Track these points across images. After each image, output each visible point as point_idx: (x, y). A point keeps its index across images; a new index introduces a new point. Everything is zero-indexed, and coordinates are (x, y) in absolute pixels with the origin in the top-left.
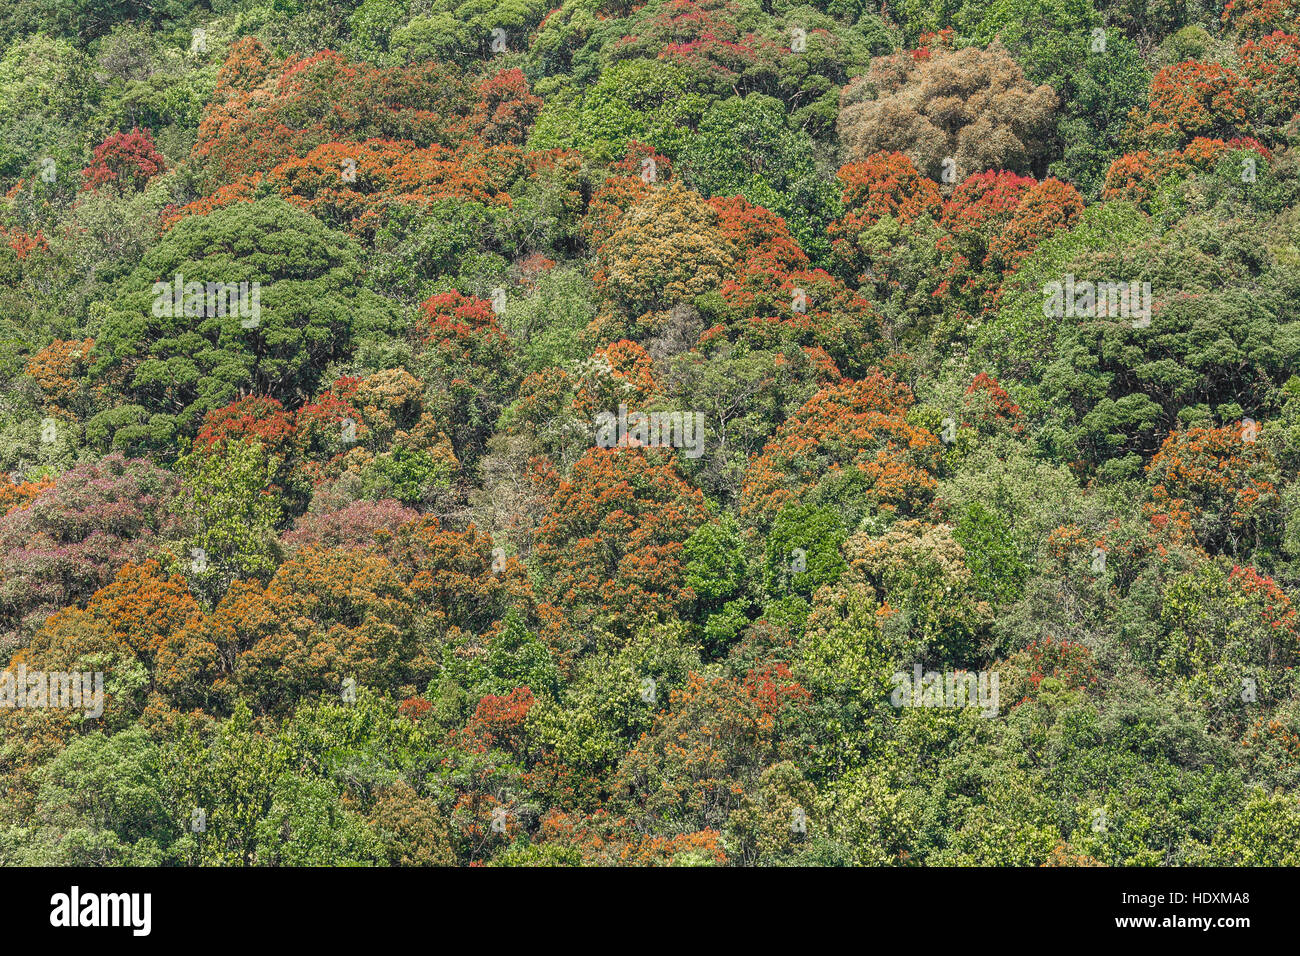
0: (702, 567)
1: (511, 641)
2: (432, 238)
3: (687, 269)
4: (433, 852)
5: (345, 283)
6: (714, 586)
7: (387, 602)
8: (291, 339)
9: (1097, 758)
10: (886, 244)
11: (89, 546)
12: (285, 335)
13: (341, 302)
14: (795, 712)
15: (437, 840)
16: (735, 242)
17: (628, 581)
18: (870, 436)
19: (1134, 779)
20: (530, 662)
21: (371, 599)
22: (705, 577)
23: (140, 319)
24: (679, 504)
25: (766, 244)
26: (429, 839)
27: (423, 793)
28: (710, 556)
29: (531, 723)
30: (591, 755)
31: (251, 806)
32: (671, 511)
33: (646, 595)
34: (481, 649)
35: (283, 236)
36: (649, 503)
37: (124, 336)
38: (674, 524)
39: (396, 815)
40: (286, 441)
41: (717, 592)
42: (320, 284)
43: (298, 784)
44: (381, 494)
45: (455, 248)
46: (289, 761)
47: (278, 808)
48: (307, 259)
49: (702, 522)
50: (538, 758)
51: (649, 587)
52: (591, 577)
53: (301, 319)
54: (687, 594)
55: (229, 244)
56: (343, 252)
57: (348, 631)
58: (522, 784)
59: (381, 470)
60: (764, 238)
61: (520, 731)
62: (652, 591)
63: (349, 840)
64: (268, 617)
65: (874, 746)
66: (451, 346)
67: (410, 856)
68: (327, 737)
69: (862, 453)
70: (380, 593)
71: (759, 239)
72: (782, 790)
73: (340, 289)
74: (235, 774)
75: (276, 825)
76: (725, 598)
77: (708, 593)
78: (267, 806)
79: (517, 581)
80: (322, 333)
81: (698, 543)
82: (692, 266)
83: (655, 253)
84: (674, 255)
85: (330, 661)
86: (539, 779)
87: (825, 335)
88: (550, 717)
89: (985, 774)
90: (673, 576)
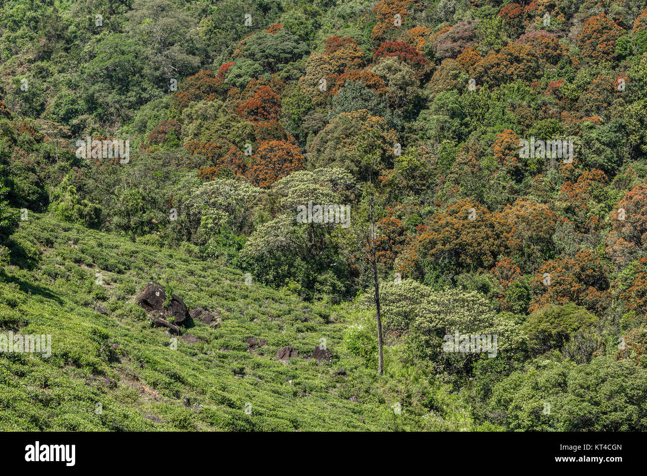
0: (620, 48)
1: (561, 67)
4: (530, 121)
7: (529, 57)
11: (459, 43)
15: (531, 118)
17: (599, 51)
20: (566, 73)
21: (525, 57)
22: (621, 50)
24: (614, 31)
26: (529, 118)
27: (530, 107)
28: (622, 45)
29: (560, 88)
30: (575, 97)
31: (484, 110)
32: (612, 33)
33: (603, 55)
34: (555, 69)
36: (607, 31)
38: (612, 36)
39: (521, 112)
40: (520, 15)
41: (624, 54)
43: (496, 104)
46: (497, 98)
47: (490, 110)
49: (620, 36)
50: (562, 97)
51: (604, 53)
52: (590, 50)
54: (615, 55)
57: (518, 65)
58: (557, 104)
61: (557, 90)
63: (507, 118)
64: (497, 61)
67: (524, 123)
68: (507, 92)
70: (528, 55)
72: (618, 106)
74: (480, 101)
75: (490, 114)
76: (626, 56)
77: (621, 54)
78: (488, 110)
79: (566, 51)
81: (619, 41)
85: (512, 73)
86: (561, 103)
88: (566, 87)
90: (611, 50)
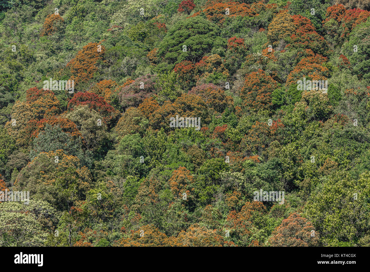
0: (275, 98)
1: (226, 114)
2: (234, 25)
3: (284, 32)
4: (200, 160)
5: (212, 35)
6: (278, 102)
7: (199, 106)
8: (198, 48)
9: (340, 140)
10: (331, 25)
11: (140, 94)
12: (197, 47)
13: (211, 39)
14: (280, 129)
15: (201, 157)
16: (297, 25)
17: (258, 101)
18: (312, 69)
19: (347, 144)
20: (231, 119)
22: (276, 100)
23: (166, 43)
24: (271, 84)
25: (304, 26)
26: (200, 157)
27: (200, 148)
28: (277, 96)
29: (226, 132)
30: (238, 139)
31: (161, 150)
32: (269, 86)
33: (262, 104)
34: (221, 116)
35: (198, 25)
36: (264, 84)
37: (163, 47)
38: (269, 89)
39: (192, 152)
40: (192, 70)
41: (279, 104)
42: (206, 36)
43: (171, 145)
44: (211, 82)
45: (240, 27)
46: (172, 140)
47: (167, 151)
48: (204, 30)
49: (276, 88)
50: (227, 140)
51: (262, 103)
52: (250, 100)
53: (201, 43)
54: (272, 104)
55: (187, 27)
56: (213, 28)
57: (190, 112)
58: (223, 146)
59: (210, 77)
60: (304, 24)
61: (223, 134)
62: (263, 103)
63: (181, 158)
64: (172, 109)
65: (298, 137)
66: (233, 49)
67: (195, 161)
68: (180, 135)
69: (310, 73)
70: (198, 104)
71: (302, 24)
72: (275, 147)
73: (211, 37)
74: (158, 143)
75: (167, 154)
76: (280, 105)
77: (276, 104)
78: (165, 150)
79: (230, 101)
80: (205, 46)
81: (275, 93)
82: (285, 31)
83: (277, 28)
84: (281, 28)
86: (226, 145)
87: (312, 46)
88: (230, 131)
89: (317, 143)
90: (268, 100)
